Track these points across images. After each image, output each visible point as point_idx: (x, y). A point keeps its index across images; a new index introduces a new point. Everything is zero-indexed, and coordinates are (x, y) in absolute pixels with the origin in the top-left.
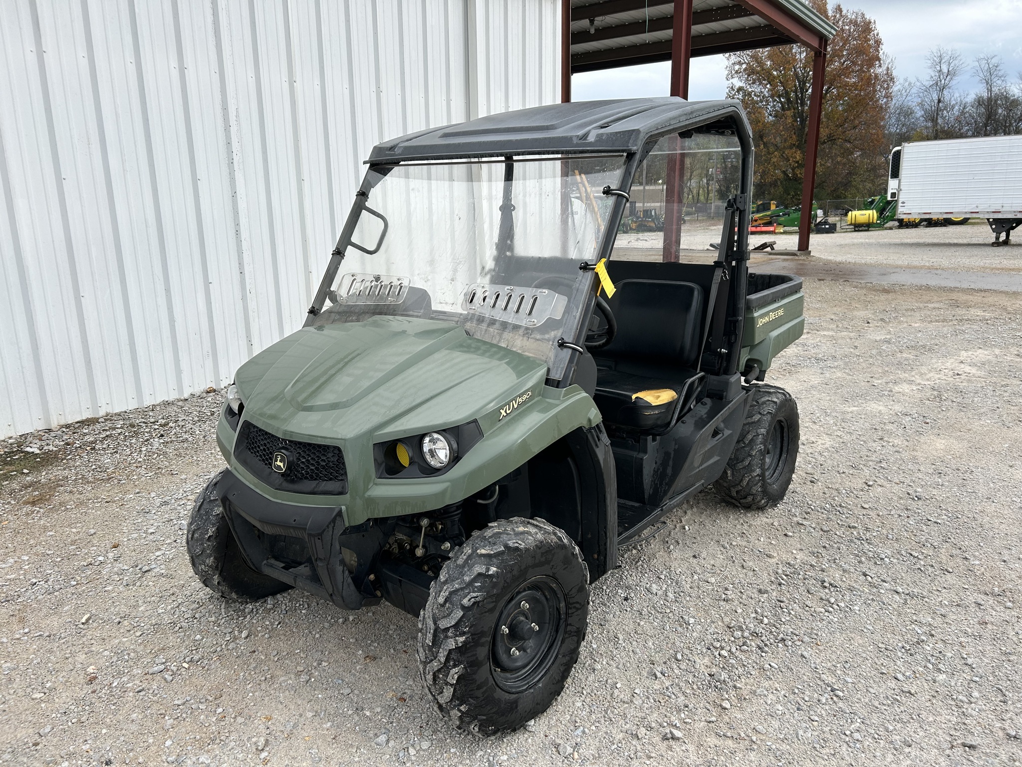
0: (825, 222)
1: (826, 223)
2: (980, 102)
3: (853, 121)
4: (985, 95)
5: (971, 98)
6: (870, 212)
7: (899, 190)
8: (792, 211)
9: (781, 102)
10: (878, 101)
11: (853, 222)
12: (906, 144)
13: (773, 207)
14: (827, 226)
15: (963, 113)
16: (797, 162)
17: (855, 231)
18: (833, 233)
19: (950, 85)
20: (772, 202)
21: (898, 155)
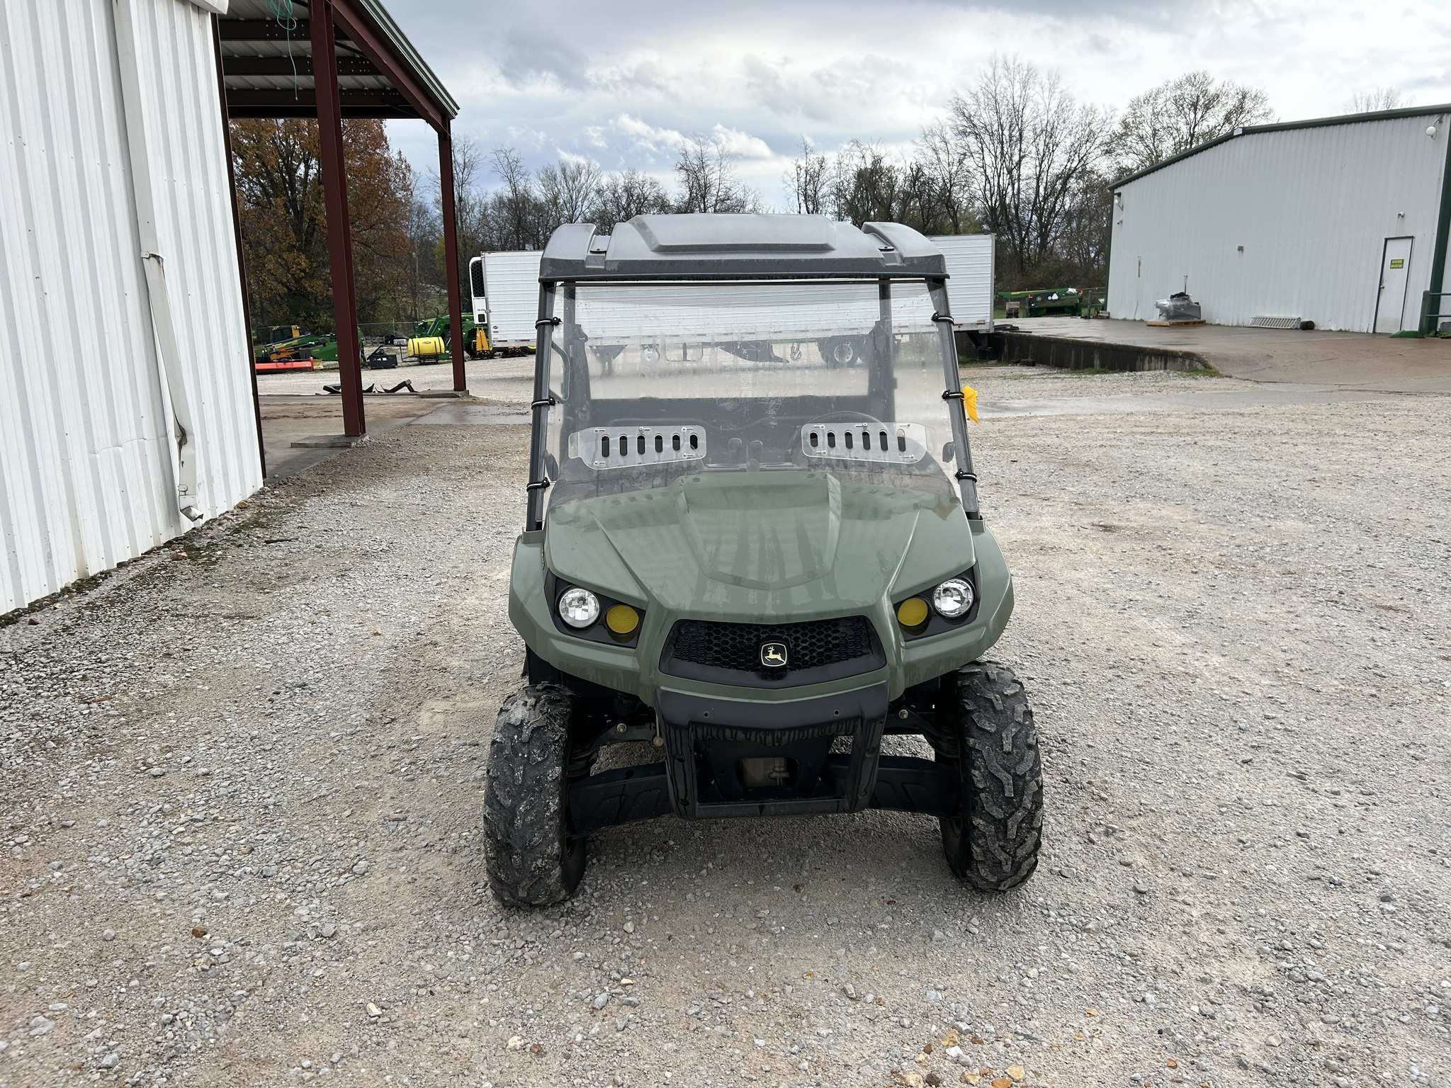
0: (380, 353)
1: (382, 355)
2: (500, 203)
3: (367, 217)
4: (507, 193)
5: (490, 199)
6: (436, 339)
7: (488, 311)
8: (327, 339)
9: (262, 185)
10: (393, 194)
11: (417, 352)
12: (486, 254)
13: (296, 334)
14: (385, 359)
15: (485, 216)
16: (303, 271)
17: (421, 364)
18: (394, 367)
19: (469, 180)
20: (293, 326)
21: (478, 266)
